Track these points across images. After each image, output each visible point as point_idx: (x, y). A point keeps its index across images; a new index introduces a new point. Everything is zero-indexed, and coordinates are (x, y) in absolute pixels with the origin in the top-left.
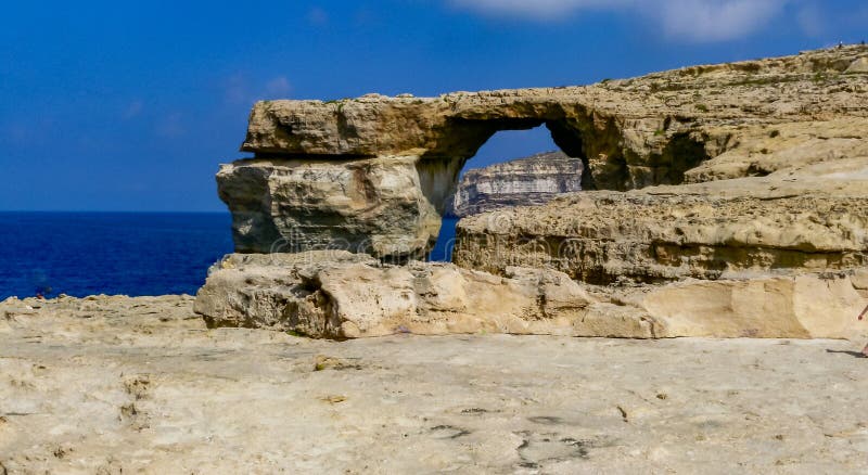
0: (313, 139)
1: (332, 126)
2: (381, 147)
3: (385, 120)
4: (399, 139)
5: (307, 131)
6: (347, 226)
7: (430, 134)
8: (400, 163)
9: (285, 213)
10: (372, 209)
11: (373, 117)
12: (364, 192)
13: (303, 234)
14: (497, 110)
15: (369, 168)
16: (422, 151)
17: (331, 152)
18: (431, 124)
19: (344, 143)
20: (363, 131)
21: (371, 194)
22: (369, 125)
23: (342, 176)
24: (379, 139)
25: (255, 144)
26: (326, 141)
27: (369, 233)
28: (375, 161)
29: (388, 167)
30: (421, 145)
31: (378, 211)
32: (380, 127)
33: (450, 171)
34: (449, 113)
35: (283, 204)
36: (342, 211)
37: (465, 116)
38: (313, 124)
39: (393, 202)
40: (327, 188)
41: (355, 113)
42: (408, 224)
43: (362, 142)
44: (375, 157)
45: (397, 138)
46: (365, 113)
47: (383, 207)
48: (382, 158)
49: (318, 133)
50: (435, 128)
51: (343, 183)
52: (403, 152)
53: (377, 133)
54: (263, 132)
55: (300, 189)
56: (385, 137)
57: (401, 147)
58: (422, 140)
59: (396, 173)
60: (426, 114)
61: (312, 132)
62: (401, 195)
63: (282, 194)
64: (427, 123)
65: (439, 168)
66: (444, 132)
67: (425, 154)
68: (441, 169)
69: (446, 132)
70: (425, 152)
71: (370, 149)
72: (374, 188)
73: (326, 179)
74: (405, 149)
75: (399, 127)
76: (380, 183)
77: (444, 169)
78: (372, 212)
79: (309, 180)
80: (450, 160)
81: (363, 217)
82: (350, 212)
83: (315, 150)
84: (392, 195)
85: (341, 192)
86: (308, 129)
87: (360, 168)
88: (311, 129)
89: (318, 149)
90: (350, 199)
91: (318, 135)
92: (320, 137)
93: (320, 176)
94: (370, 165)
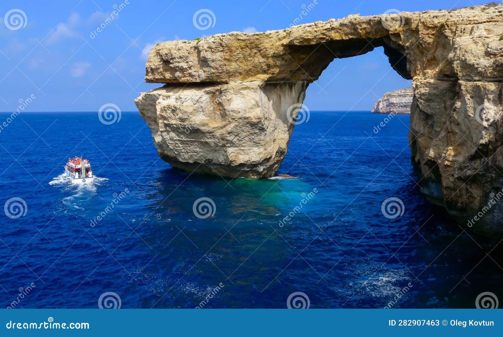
0: (182, 70)
1: (193, 59)
2: (231, 75)
3: (231, 51)
4: (246, 67)
5: (177, 64)
6: (207, 140)
7: (271, 61)
8: (246, 88)
9: (168, 128)
10: (225, 126)
11: (221, 49)
12: (218, 113)
13: (181, 145)
14: (323, 34)
15: (221, 92)
16: (265, 77)
17: (194, 81)
18: (271, 52)
19: (201, 72)
20: (213, 61)
21: (224, 115)
22: (218, 56)
23: (201, 100)
24: (228, 68)
25: (150, 77)
26: (190, 71)
27: (224, 146)
28: (225, 86)
29: (237, 92)
30: (265, 72)
31: (229, 128)
32: (228, 58)
33: (294, 94)
34: (285, 41)
35: (166, 122)
36: (202, 128)
37: (296, 43)
38: (181, 58)
39: (241, 121)
40: (190, 110)
41: (206, 47)
42: (256, 139)
43: (213, 71)
44: (227, 83)
45: (244, 66)
46: (214, 46)
47: (232, 125)
48: (232, 84)
49: (185, 65)
50: (275, 56)
51: (202, 105)
52: (250, 79)
53: (226, 62)
54: (153, 67)
55: (174, 110)
56: (234, 66)
57: (248, 74)
58: (265, 67)
59: (243, 96)
60: (266, 44)
61: (180, 65)
62: (247, 115)
63: (164, 114)
64: (267, 52)
65: (286, 91)
66: (284, 59)
67: (269, 80)
68: (287, 92)
69: (285, 59)
70: (269, 78)
71: (221, 76)
72: (225, 109)
73: (189, 103)
74: (252, 76)
75: (245, 57)
76: (230, 105)
77: (289, 92)
78: (225, 129)
79: (179, 103)
80: (295, 84)
81: (218, 133)
82: (208, 129)
83: (184, 79)
84: (239, 116)
85: (201, 113)
86: (177, 62)
87: (214, 93)
88: (180, 62)
89: (186, 78)
90: (208, 118)
91: (184, 67)
92: (186, 68)
93: (186, 100)
94: (222, 90)
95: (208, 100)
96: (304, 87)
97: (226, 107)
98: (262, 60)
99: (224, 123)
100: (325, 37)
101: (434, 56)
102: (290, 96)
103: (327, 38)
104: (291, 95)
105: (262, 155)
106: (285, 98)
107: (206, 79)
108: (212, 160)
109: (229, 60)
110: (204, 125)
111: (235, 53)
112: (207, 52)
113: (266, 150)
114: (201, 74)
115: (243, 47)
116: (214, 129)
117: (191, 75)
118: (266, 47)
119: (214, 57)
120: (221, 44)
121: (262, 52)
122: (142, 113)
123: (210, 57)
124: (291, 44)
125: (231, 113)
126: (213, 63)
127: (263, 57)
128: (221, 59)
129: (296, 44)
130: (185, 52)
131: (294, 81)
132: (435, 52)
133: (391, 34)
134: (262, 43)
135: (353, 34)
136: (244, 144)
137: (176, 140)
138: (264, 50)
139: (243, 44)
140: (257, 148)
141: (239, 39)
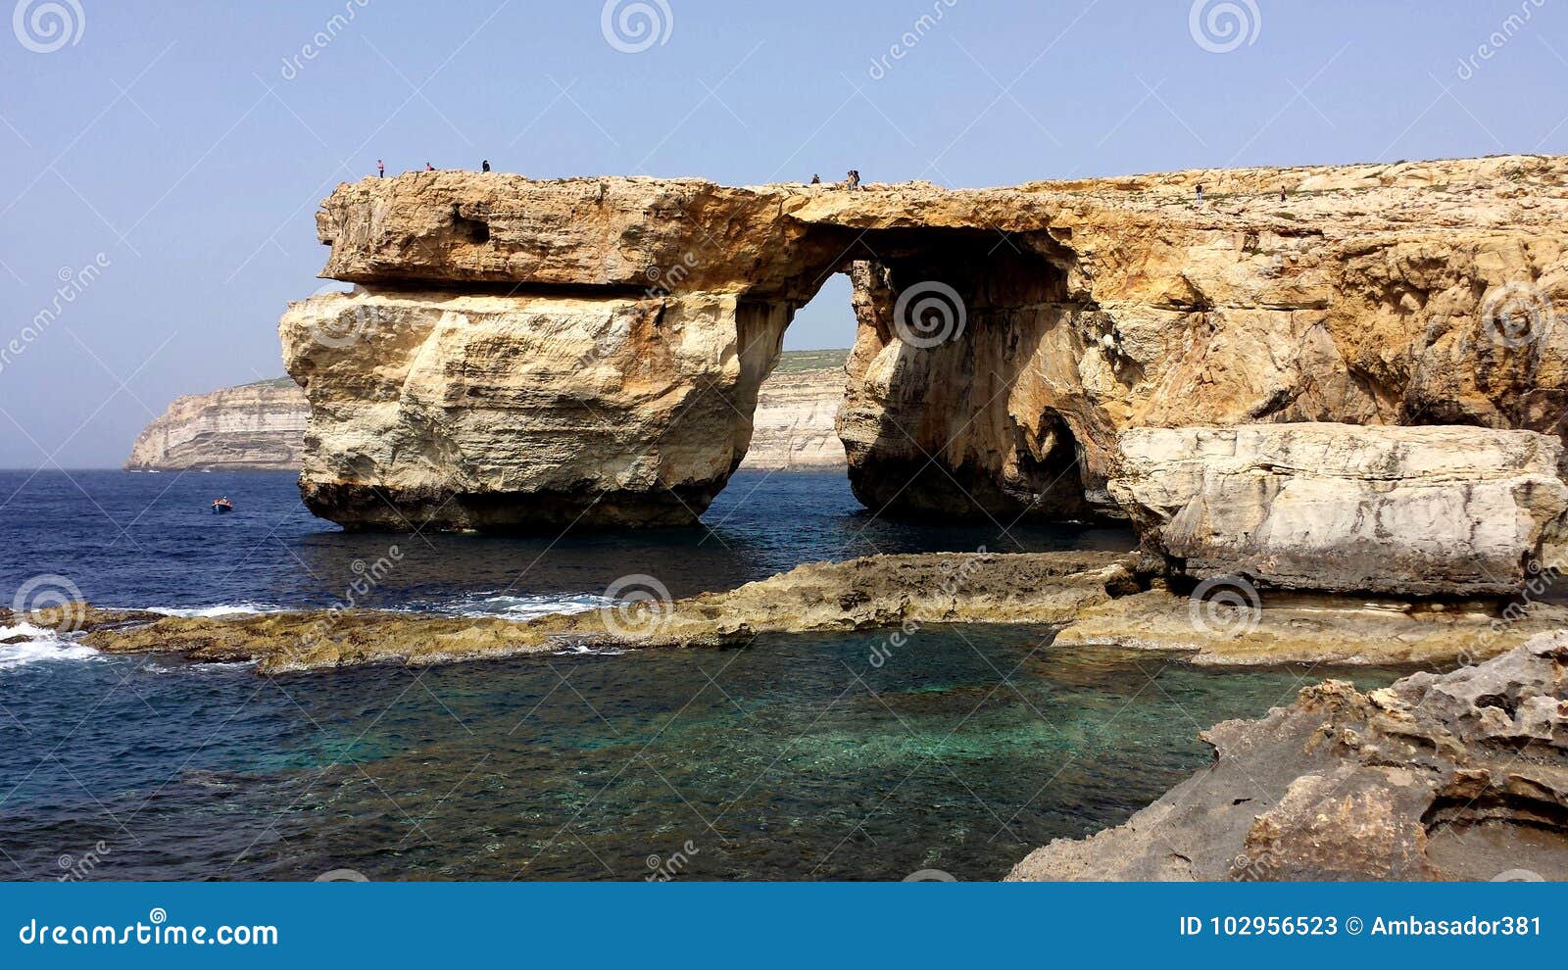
3: (696, 221)
4: (713, 261)
5: (530, 234)
6: (611, 429)
7: (765, 252)
8: (713, 307)
10: (663, 394)
11: (678, 213)
16: (745, 286)
17: (585, 280)
19: (613, 261)
20: (659, 238)
22: (670, 228)
23: (611, 328)
26: (573, 256)
27: (652, 441)
28: (674, 301)
29: (694, 314)
30: (745, 275)
31: (677, 398)
32: (687, 235)
35: (472, 382)
36: (608, 398)
37: (841, 221)
38: (547, 219)
39: (704, 382)
40: (578, 351)
43: (654, 260)
45: (710, 258)
48: (681, 295)
49: (557, 240)
52: (721, 287)
54: (416, 233)
55: (518, 351)
58: (750, 265)
62: (717, 369)
72: (668, 353)
73: (578, 333)
74: (720, 281)
76: (681, 344)
78: (665, 399)
79: (541, 334)
80: (773, 308)
81: (647, 411)
82: (621, 400)
83: (545, 274)
84: (702, 369)
85: (605, 361)
86: (534, 229)
87: (644, 314)
88: (540, 231)
89: (554, 271)
90: (621, 374)
91: (558, 244)
92: (561, 248)
93: (564, 326)
94: (668, 307)
95: (626, 329)
97: (672, 348)
98: (750, 248)
99: (663, 386)
100: (910, 217)
103: (914, 220)
104: (767, 331)
105: (715, 466)
108: (594, 482)
109: (688, 241)
110: (617, 389)
111: (702, 228)
113: (725, 452)
114: (620, 266)
116: (638, 401)
117: (571, 265)
118: (765, 221)
119: (661, 231)
120: (679, 203)
121: (750, 230)
122: (304, 362)
123: (652, 228)
125: (685, 363)
126: (657, 244)
127: (752, 243)
128: (675, 237)
129: (843, 223)
130: (562, 206)
131: (777, 304)
132: (1144, 264)
133: (1052, 228)
134: (756, 213)
135: (971, 219)
136: (691, 439)
137: (498, 432)
138: (760, 227)
139: (721, 208)
140: (708, 449)
141: (715, 197)
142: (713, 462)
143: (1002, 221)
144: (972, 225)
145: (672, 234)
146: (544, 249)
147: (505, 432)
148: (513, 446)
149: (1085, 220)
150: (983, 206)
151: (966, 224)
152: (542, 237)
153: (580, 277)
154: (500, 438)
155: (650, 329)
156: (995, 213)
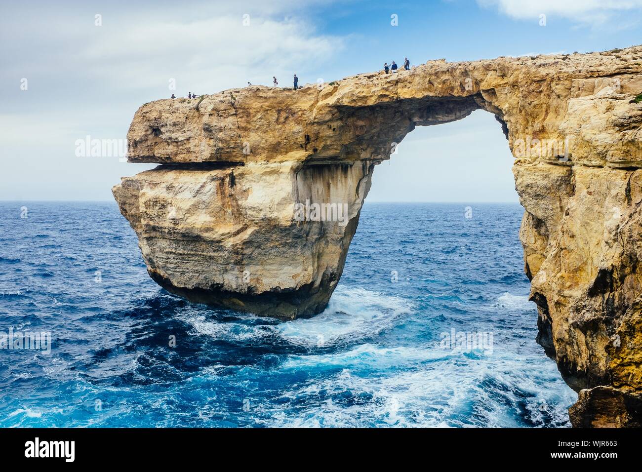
1: (193, 127)
3: (248, 115)
4: (272, 140)
5: (169, 135)
6: (213, 254)
7: (310, 130)
8: (273, 172)
10: (238, 232)
11: (233, 111)
12: (230, 211)
14: (386, 89)
16: (302, 154)
17: (194, 160)
18: (310, 116)
19: (203, 147)
20: (221, 130)
21: (238, 214)
22: (228, 122)
23: (204, 190)
24: (244, 140)
26: (188, 145)
27: (238, 263)
29: (258, 178)
30: (301, 147)
31: (246, 235)
32: (244, 125)
33: (351, 181)
34: (331, 100)
35: (151, 223)
36: (205, 235)
38: (175, 124)
39: (264, 224)
40: (186, 205)
41: (210, 108)
42: (289, 253)
43: (221, 145)
44: (243, 165)
45: (269, 138)
46: (222, 107)
47: (249, 231)
48: (251, 166)
49: (180, 136)
50: (317, 123)
51: (205, 198)
52: (280, 158)
53: (240, 132)
54: (137, 139)
55: (163, 206)
56: (253, 138)
57: (275, 149)
58: (302, 139)
59: (268, 185)
60: (302, 104)
62: (274, 215)
63: (149, 211)
64: (305, 116)
65: (337, 177)
66: (331, 128)
67: (309, 159)
68: (339, 179)
69: (333, 128)
70: (308, 156)
71: (234, 154)
72: (238, 205)
73: (186, 194)
74: (281, 153)
75: (269, 124)
76: (246, 199)
77: (343, 178)
78: (239, 236)
79: (171, 195)
81: (229, 243)
82: (214, 237)
83: (180, 158)
84: (261, 216)
85: (204, 211)
86: (170, 131)
87: (223, 180)
88: (173, 132)
89: (182, 156)
90: (213, 219)
91: (180, 139)
92: (182, 141)
93: (181, 190)
94: (234, 174)
95: (214, 190)
96: (367, 171)
97: (240, 202)
98: (297, 128)
99: (238, 227)
100: (387, 93)
101: (543, 127)
102: (344, 184)
103: (392, 95)
104: (345, 182)
105: (298, 280)
106: (337, 188)
107: (211, 158)
108: (222, 285)
109: (245, 129)
110: (208, 230)
111: (255, 119)
112: (212, 117)
113: (306, 270)
114: (203, 150)
115: (267, 108)
116: (223, 237)
117: (189, 151)
118: (303, 108)
119: (222, 124)
120: (233, 105)
121: (296, 115)
122: (123, 208)
123: (215, 124)
124: (338, 104)
125: (249, 212)
126: (221, 134)
127: (298, 124)
128: (233, 127)
129: (346, 104)
130: (182, 115)
131: (351, 162)
132: (544, 119)
133: (483, 90)
134: (295, 103)
135: (429, 89)
136: (271, 261)
137: (167, 253)
138: (300, 113)
139: (267, 104)
140: (291, 268)
141: (261, 97)
142: (294, 277)
143: (452, 89)
144: (431, 94)
145: (231, 126)
146: (176, 142)
147: (171, 253)
148: (175, 261)
149: (506, 80)
150: (433, 77)
151: (426, 94)
152: (174, 135)
153: (193, 158)
154: (169, 256)
155: (228, 190)
156: (444, 82)
